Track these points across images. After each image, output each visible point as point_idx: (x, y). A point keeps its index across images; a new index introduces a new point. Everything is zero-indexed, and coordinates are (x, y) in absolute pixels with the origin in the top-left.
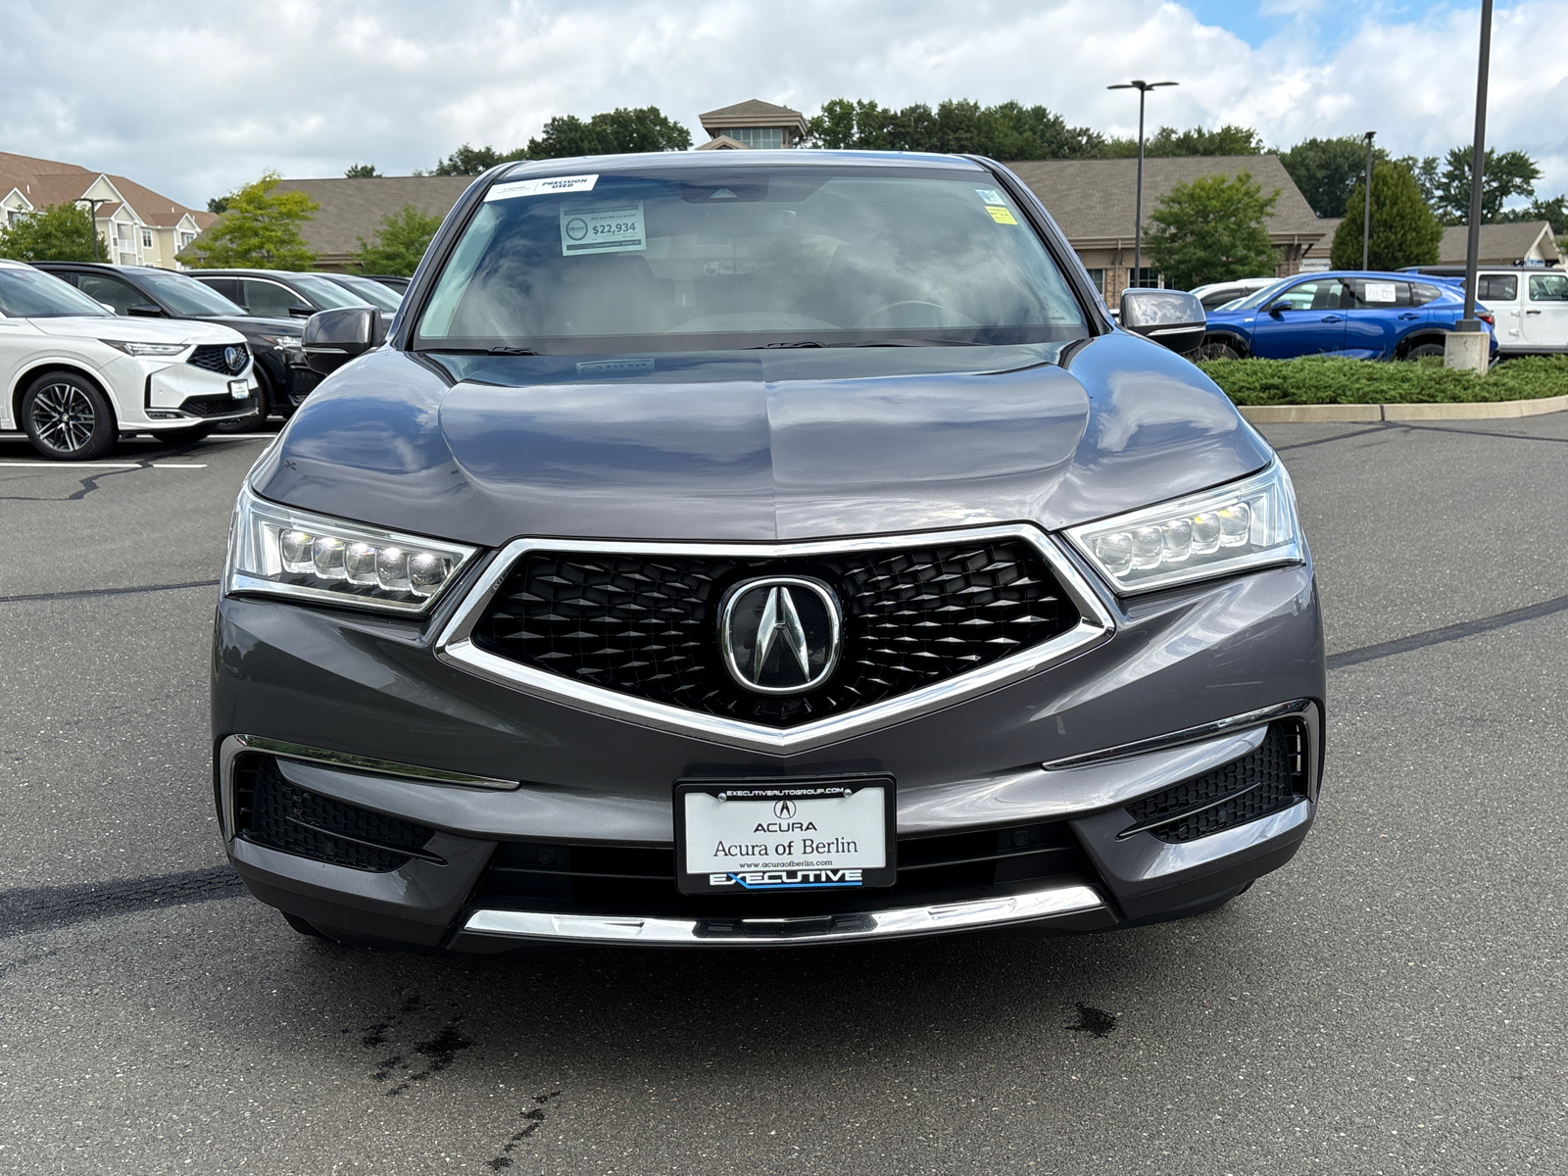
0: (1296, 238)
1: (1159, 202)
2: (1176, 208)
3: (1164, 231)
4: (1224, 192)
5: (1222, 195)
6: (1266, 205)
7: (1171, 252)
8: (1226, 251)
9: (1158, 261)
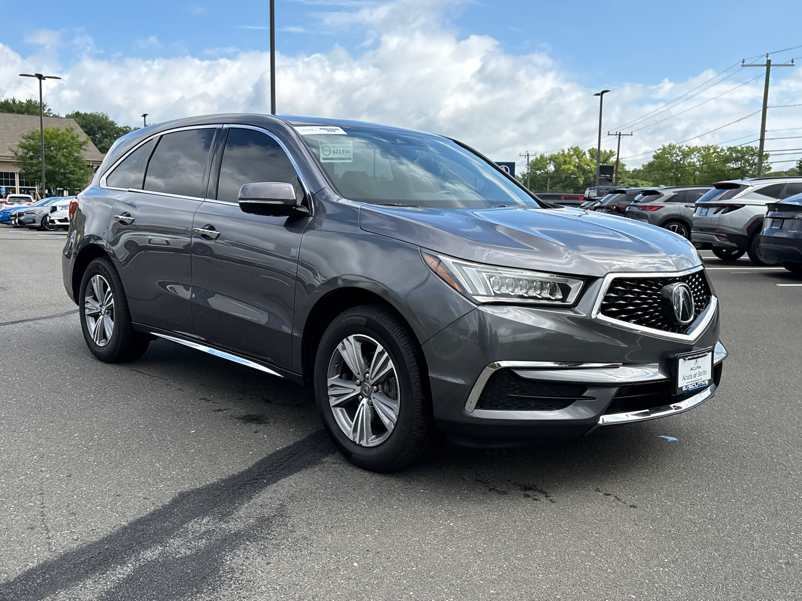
0: (91, 162)
1: (22, 138)
2: (32, 142)
3: (27, 154)
4: (60, 136)
5: (59, 137)
6: (83, 145)
7: (32, 165)
8: (64, 166)
9: (24, 169)
